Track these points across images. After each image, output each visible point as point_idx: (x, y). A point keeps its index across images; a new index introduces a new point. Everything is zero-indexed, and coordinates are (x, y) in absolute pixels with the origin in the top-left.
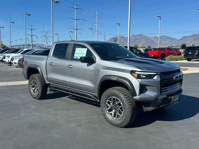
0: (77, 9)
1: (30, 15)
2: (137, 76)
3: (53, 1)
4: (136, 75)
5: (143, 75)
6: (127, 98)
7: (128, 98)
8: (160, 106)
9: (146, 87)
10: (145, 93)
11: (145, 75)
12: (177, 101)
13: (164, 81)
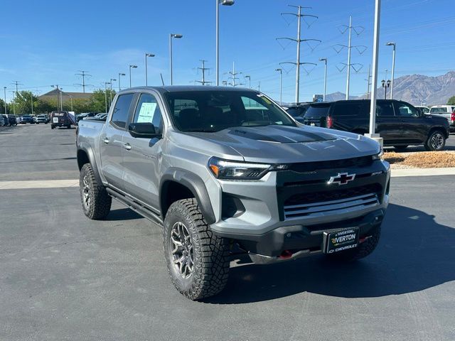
0: (301, 15)
1: (180, 37)
2: (220, 172)
3: (219, 2)
4: (216, 170)
5: (237, 170)
6: (199, 226)
7: (201, 227)
8: (294, 255)
9: (242, 201)
10: (240, 217)
11: (241, 171)
12: (351, 244)
13: (289, 186)
